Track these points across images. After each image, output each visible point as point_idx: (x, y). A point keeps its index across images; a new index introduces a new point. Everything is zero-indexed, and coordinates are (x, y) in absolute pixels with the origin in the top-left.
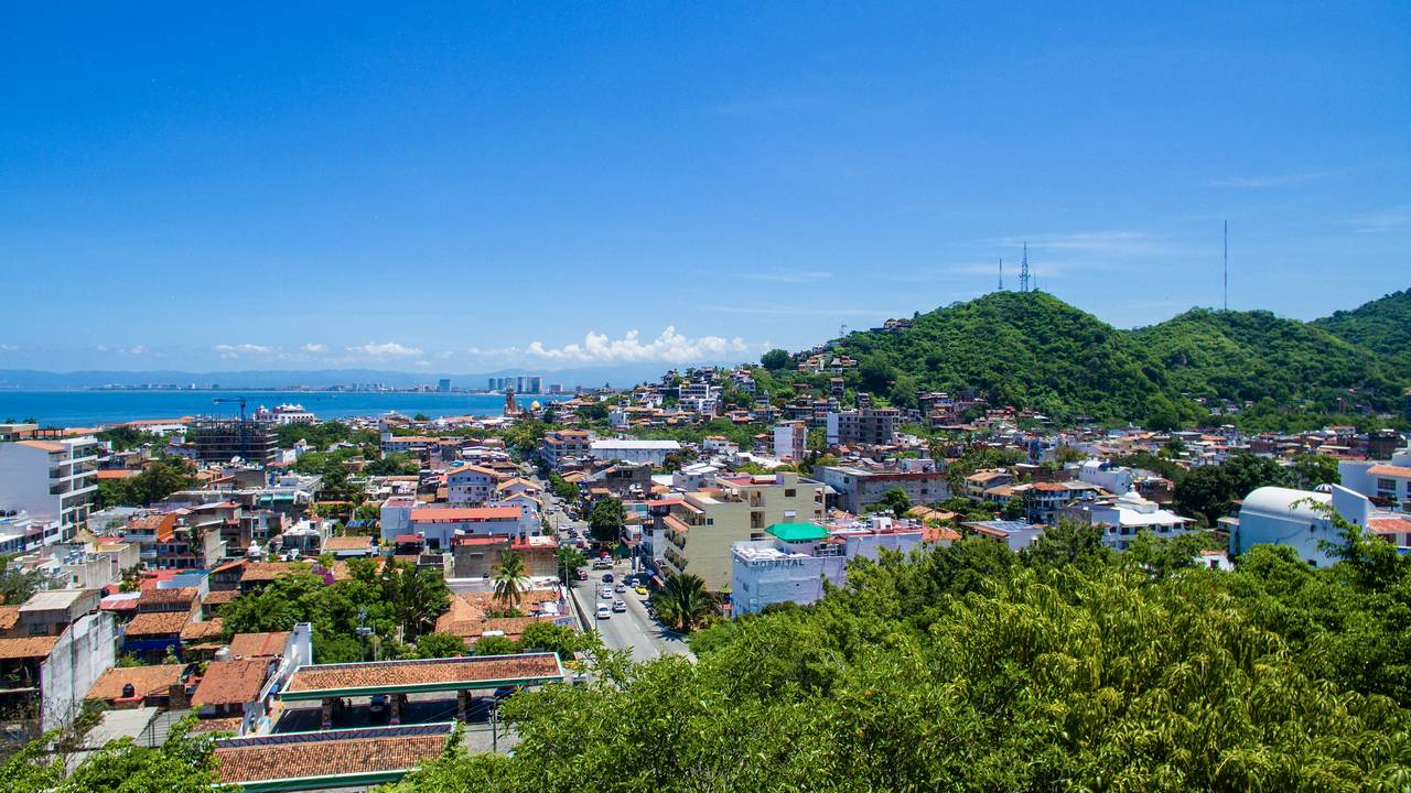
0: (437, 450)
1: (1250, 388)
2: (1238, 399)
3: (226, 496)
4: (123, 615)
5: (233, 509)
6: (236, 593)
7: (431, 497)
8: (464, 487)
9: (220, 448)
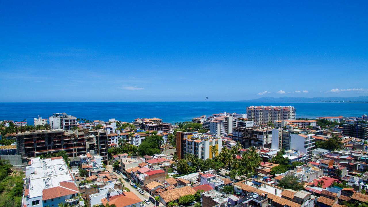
5: (351, 160)
6: (349, 198)
9: (349, 131)
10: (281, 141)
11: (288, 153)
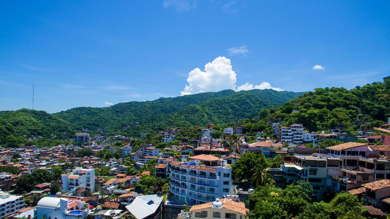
1: (40, 132)
2: (36, 135)
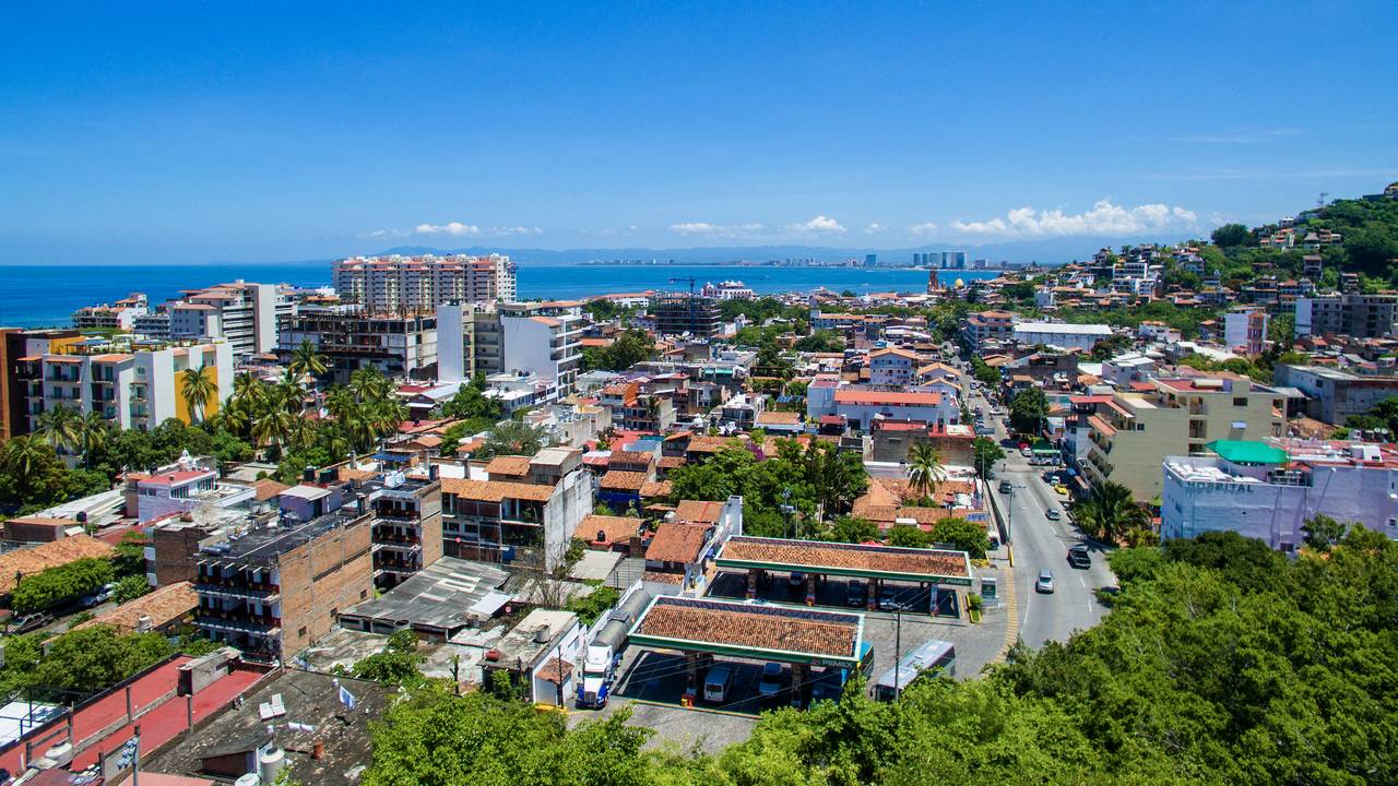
0: (861, 329)
3: (677, 368)
4: (599, 470)
5: (683, 380)
6: (683, 460)
7: (854, 376)
8: (886, 370)
9: (673, 321)
10: (472, 347)
11: (498, 385)
